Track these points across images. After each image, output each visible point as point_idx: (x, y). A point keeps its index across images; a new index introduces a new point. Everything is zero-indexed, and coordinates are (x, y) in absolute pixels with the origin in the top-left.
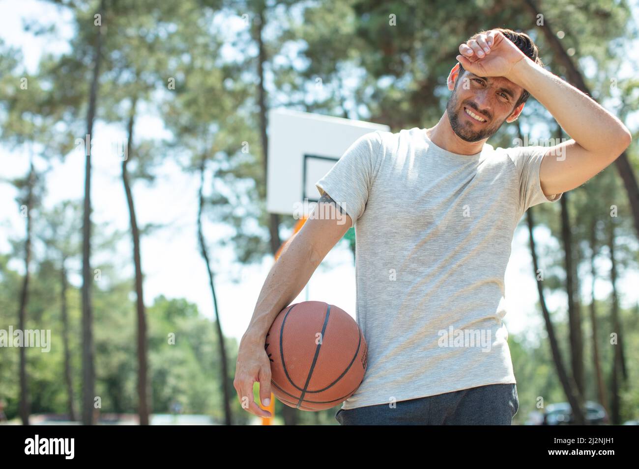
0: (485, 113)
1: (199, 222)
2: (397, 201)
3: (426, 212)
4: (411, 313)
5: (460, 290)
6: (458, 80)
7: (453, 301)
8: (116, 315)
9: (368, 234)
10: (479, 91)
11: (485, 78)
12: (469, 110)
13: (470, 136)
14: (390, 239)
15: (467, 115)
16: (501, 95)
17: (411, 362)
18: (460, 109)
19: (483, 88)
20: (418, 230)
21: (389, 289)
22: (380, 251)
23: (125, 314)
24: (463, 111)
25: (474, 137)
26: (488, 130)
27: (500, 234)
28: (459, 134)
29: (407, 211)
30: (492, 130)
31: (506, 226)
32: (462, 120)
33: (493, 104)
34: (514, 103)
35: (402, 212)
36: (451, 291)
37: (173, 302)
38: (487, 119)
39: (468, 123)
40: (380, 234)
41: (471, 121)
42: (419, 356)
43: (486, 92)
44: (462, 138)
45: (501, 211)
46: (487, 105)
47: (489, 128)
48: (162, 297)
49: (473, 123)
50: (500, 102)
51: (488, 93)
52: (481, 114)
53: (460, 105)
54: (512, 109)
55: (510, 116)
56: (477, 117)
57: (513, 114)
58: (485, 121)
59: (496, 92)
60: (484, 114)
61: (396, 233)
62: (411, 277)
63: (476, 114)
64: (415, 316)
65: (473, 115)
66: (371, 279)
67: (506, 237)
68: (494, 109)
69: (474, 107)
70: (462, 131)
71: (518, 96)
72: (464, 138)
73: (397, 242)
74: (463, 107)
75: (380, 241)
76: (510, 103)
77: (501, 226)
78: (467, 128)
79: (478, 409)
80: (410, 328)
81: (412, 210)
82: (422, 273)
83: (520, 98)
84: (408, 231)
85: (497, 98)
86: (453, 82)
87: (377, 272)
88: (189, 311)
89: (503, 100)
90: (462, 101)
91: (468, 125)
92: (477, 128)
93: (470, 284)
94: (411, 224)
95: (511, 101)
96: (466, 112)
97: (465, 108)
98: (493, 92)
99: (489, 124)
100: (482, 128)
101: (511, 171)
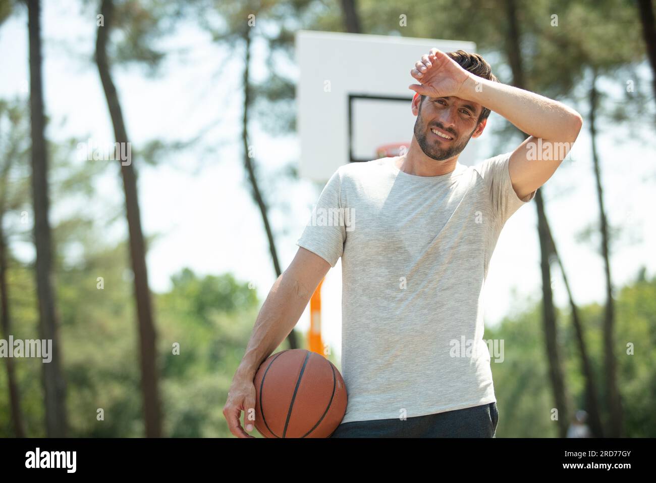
0: (450, 130)
1: (245, 135)
2: (367, 230)
3: (394, 238)
4: (386, 337)
5: (433, 313)
6: (421, 105)
7: (426, 325)
8: (100, 314)
9: (348, 263)
10: (442, 111)
11: (447, 98)
12: (436, 130)
13: (439, 155)
14: (366, 266)
15: (434, 135)
16: (463, 112)
17: (389, 385)
18: (427, 131)
19: (445, 108)
20: (389, 256)
21: (368, 313)
22: (359, 278)
23: (117, 311)
24: (430, 131)
25: (444, 155)
26: (455, 147)
27: (474, 247)
28: (429, 154)
29: (377, 239)
30: (459, 146)
31: (479, 238)
32: (430, 141)
33: (456, 122)
34: (476, 118)
35: (372, 240)
36: (424, 315)
37: (209, 282)
38: (453, 136)
39: (437, 142)
40: (357, 263)
41: (439, 140)
42: (397, 380)
43: (449, 110)
44: (432, 158)
45: (471, 225)
46: (451, 123)
47: (456, 145)
48: (187, 273)
49: (441, 141)
50: (463, 119)
51: (452, 111)
52: (447, 132)
53: (426, 128)
54: (475, 124)
55: (475, 132)
56: (444, 136)
57: (478, 129)
58: (452, 139)
59: (458, 109)
60: (450, 132)
61: (370, 260)
62: (385, 303)
63: (443, 133)
64: (390, 339)
65: (440, 134)
66: (354, 304)
67: (480, 250)
68: (458, 126)
69: (440, 126)
70: (432, 151)
71: (479, 112)
72: (434, 157)
73: (372, 269)
74: (430, 128)
75: (358, 269)
76: (473, 119)
77: (474, 239)
78: (436, 147)
79: (451, 425)
80: (386, 351)
81: (381, 237)
82: (396, 297)
83: (481, 113)
84: (381, 258)
85: (460, 116)
86: (417, 108)
87: (358, 297)
88: (240, 299)
89: (466, 116)
90: (428, 123)
91: (437, 145)
92: (445, 146)
93: (443, 305)
94: (382, 251)
95: (473, 117)
96: (433, 132)
97: (432, 129)
98: (455, 111)
99: (456, 141)
100: (449, 145)
101: (479, 184)
